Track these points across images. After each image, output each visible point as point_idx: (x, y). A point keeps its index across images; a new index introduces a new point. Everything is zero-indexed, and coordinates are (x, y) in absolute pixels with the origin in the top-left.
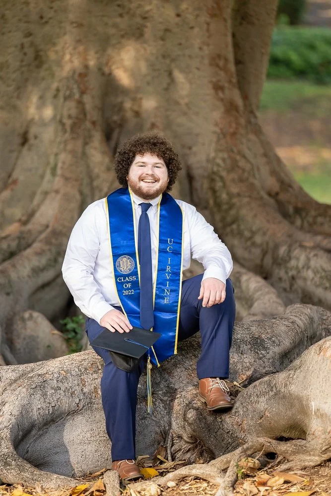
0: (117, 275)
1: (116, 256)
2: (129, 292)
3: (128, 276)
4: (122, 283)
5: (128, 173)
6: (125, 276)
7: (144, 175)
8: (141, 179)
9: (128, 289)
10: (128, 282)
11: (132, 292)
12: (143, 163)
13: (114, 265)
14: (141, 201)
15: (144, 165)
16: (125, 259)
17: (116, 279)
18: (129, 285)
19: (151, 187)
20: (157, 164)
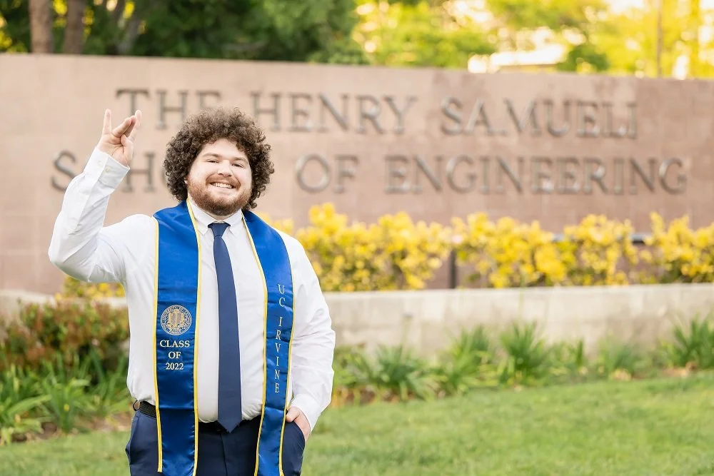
0: (161, 336)
1: (162, 305)
2: (175, 367)
3: (178, 339)
4: (167, 350)
5: (187, 173)
6: (172, 339)
7: (216, 176)
8: (211, 181)
9: (175, 361)
10: (175, 350)
11: (180, 367)
12: (216, 156)
13: (158, 318)
14: (211, 219)
15: (216, 159)
16: (177, 312)
17: (158, 342)
18: (177, 355)
19: (225, 194)
20: (238, 159)
